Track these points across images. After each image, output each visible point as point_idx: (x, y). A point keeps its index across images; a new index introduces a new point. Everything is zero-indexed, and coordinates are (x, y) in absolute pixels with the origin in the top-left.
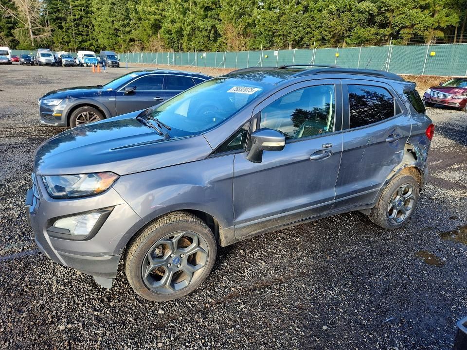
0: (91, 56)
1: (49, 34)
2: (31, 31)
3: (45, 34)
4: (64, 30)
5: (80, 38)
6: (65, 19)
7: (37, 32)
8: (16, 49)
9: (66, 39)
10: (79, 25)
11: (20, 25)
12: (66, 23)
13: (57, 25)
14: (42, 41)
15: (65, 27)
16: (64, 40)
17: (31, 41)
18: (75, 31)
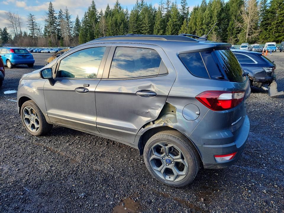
0: (273, 45)
1: (257, 34)
2: (247, 33)
3: (255, 34)
4: (268, 30)
5: (277, 35)
6: (270, 24)
7: (250, 34)
8: (236, 45)
9: (267, 36)
10: (279, 26)
11: (242, 31)
12: (270, 26)
13: (265, 28)
14: (252, 39)
15: (269, 29)
16: (266, 37)
17: (245, 39)
18: (275, 31)
